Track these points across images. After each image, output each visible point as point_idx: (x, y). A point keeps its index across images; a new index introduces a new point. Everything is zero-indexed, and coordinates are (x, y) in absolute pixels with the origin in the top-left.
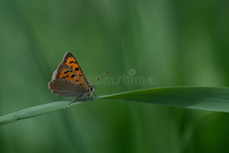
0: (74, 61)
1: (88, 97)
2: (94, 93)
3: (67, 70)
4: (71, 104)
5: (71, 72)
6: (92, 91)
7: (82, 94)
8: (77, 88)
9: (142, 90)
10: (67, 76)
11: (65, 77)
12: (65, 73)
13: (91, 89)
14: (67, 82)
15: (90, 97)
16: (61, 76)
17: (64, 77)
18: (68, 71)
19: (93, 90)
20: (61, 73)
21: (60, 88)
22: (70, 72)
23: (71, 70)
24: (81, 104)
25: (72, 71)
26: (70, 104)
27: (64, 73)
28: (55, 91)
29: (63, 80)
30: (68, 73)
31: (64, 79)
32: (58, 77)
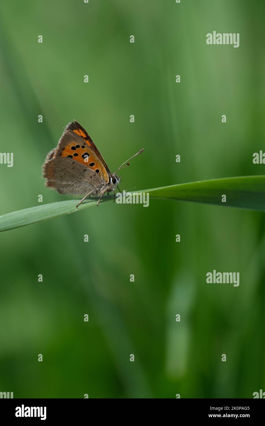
0: (84, 136)
1: (108, 194)
2: (117, 186)
3: (77, 144)
4: (79, 207)
5: (83, 147)
6: (116, 184)
7: (98, 189)
8: (91, 177)
9: (199, 182)
10: (76, 155)
11: (73, 155)
12: (73, 148)
13: (114, 181)
14: (74, 164)
15: (111, 193)
16: (66, 153)
17: (71, 157)
18: (78, 146)
19: (118, 181)
20: (67, 147)
21: (61, 176)
22: (81, 147)
23: (83, 145)
24: (97, 205)
25: (85, 146)
26: (77, 206)
27: (71, 149)
28: (53, 181)
29: (70, 160)
30: (77, 149)
31: (70, 158)
32: (61, 154)
